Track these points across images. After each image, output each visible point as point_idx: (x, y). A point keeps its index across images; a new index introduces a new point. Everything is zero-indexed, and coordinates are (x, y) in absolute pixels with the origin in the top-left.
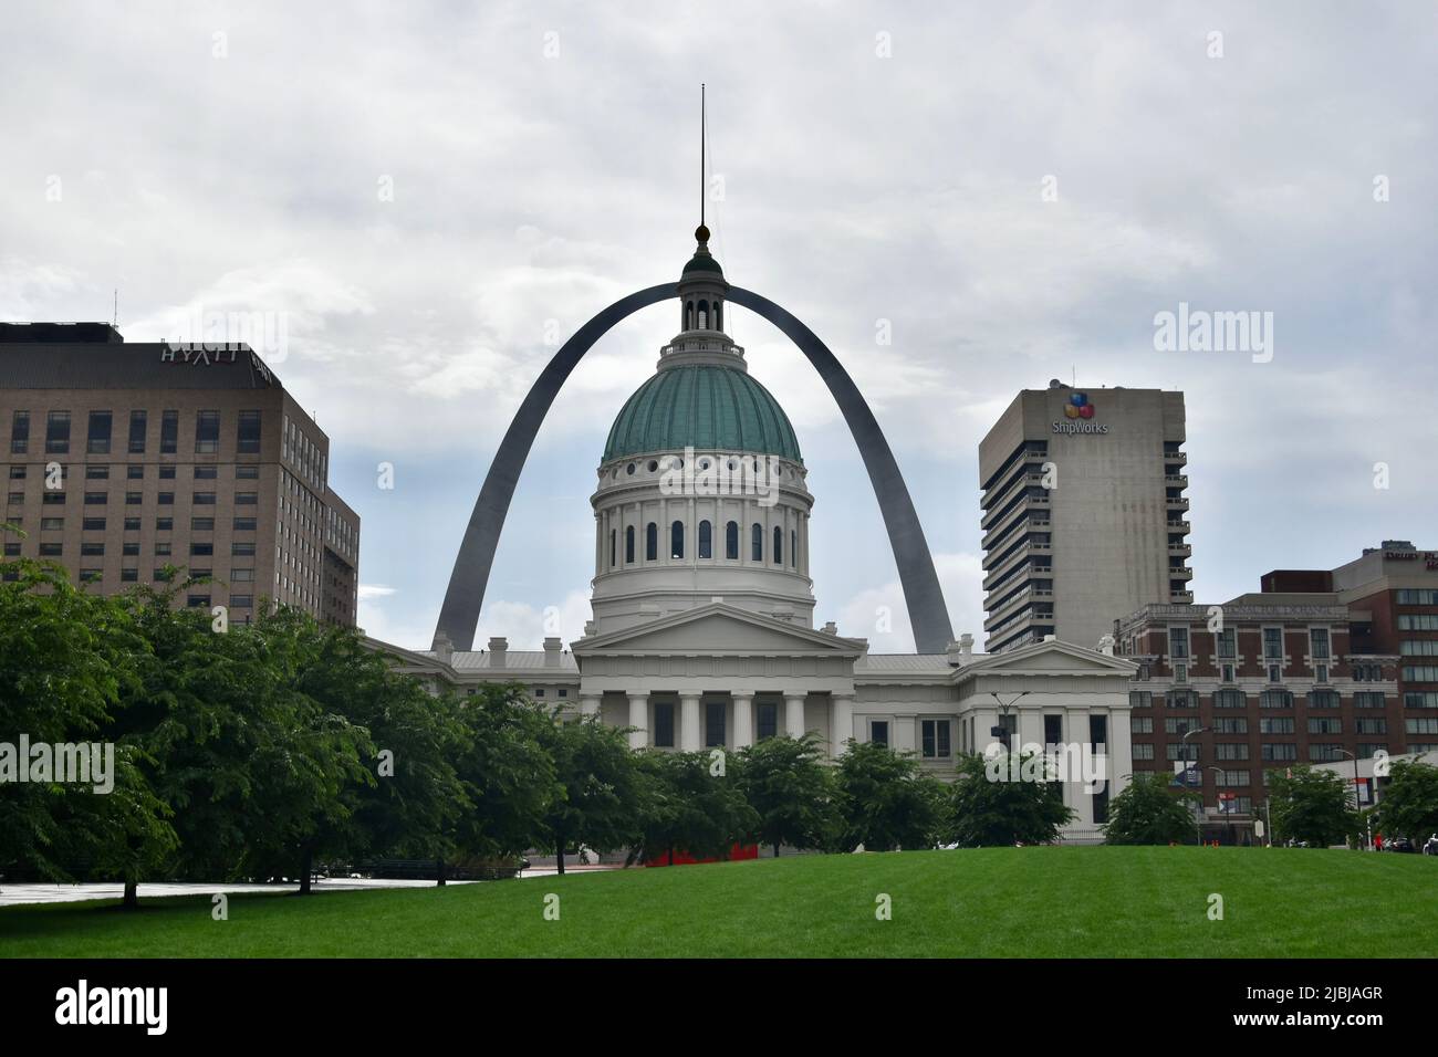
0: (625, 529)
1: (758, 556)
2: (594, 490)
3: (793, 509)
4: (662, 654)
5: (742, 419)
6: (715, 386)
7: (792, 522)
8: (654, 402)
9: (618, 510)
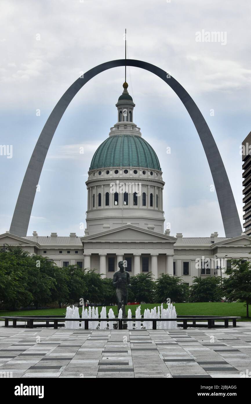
0: (98, 195)
1: (144, 204)
2: (87, 180)
3: (157, 187)
4: (111, 241)
5: (139, 156)
6: (130, 143)
7: (157, 192)
8: (108, 149)
9: (95, 187)
